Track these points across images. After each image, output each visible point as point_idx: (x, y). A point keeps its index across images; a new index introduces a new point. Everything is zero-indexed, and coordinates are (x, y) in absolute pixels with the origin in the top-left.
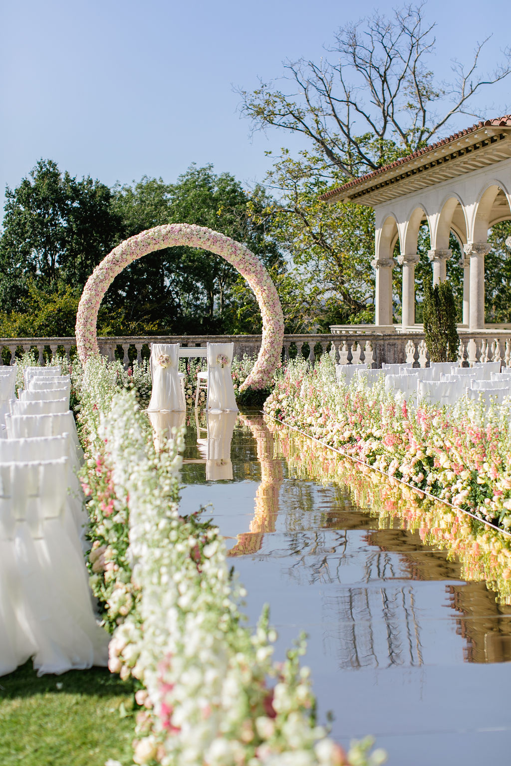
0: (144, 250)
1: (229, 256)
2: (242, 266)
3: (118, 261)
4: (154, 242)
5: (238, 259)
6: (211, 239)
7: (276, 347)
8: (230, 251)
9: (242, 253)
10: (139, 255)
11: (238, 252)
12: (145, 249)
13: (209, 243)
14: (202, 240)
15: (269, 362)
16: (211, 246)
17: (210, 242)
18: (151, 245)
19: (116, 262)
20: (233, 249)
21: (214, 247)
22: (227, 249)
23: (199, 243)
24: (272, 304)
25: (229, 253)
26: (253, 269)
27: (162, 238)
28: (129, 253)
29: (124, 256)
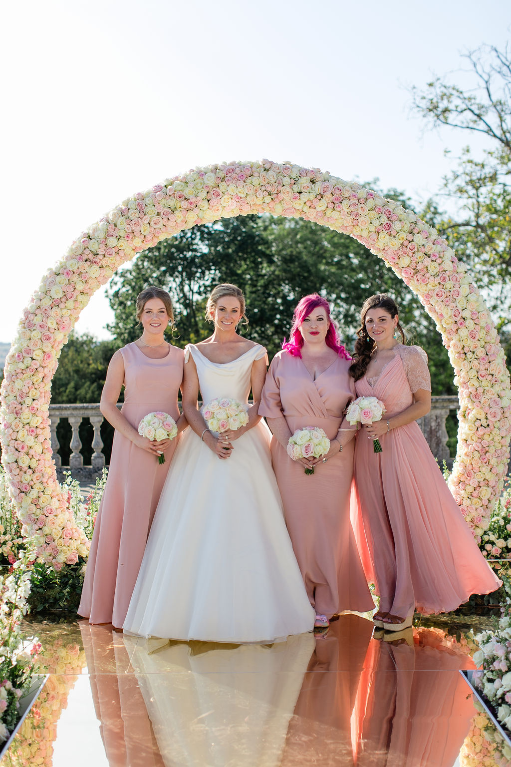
0: (160, 225)
1: (374, 236)
2: (405, 261)
3: (96, 254)
4: (185, 204)
5: (397, 243)
6: (328, 195)
7: (493, 461)
8: (376, 223)
9: (407, 228)
10: (149, 237)
11: (397, 226)
12: (162, 222)
13: (321, 206)
14: (304, 197)
15: (475, 500)
16: (328, 212)
17: (324, 202)
18: (177, 213)
19: (91, 256)
20: (384, 219)
21: (335, 214)
22: (367, 220)
23: (298, 204)
24: (482, 355)
25: (372, 229)
26: (433, 268)
27: (203, 195)
28: (122, 234)
29: (112, 242)
